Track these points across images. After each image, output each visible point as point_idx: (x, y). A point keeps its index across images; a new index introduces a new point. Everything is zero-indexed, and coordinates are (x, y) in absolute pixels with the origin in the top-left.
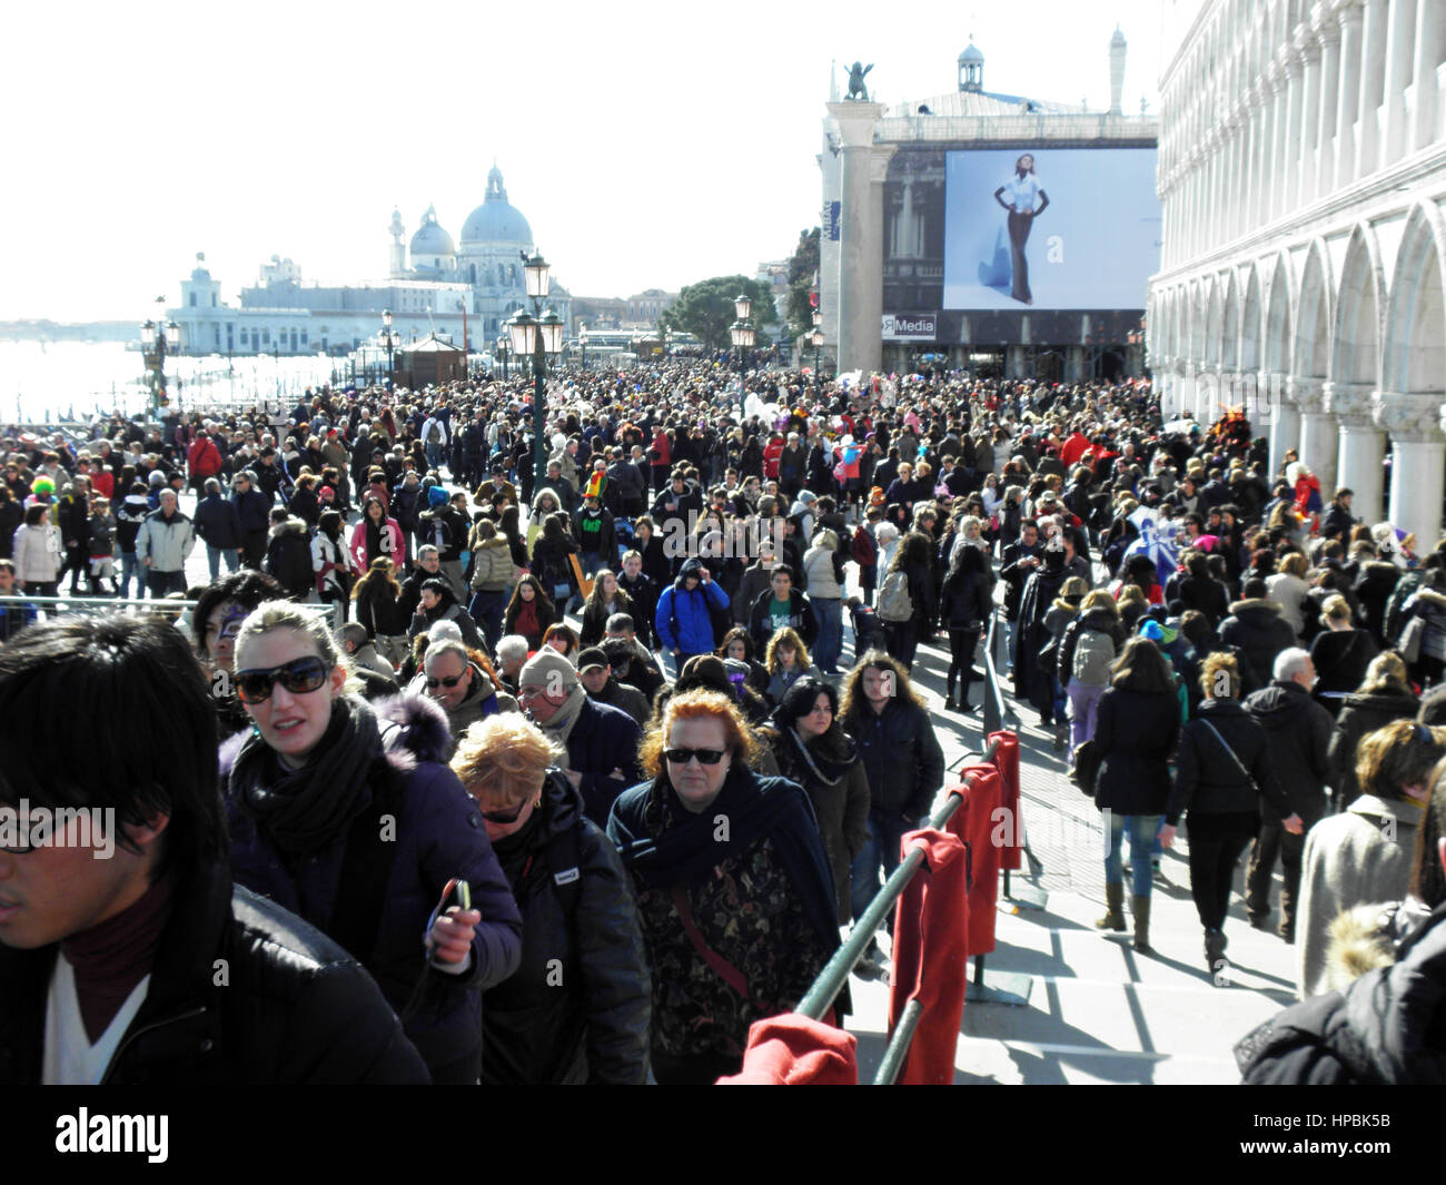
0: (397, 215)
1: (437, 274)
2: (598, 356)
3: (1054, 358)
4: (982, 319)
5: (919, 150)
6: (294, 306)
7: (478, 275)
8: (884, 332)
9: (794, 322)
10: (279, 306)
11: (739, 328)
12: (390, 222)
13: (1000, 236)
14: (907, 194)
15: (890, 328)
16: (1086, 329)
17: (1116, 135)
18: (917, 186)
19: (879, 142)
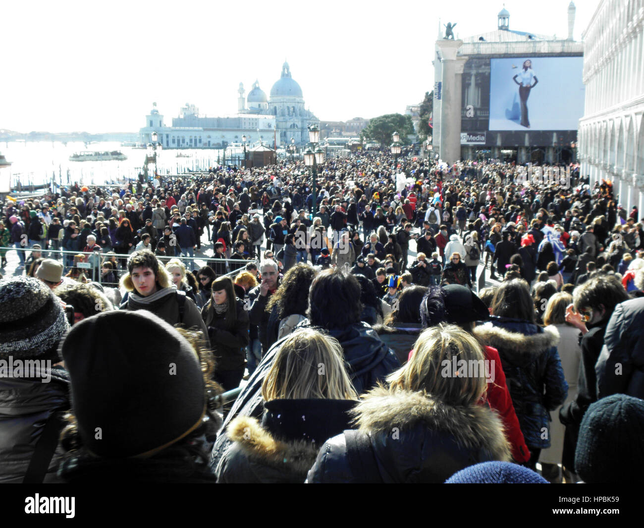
0: (241, 84)
1: (259, 111)
2: (333, 150)
3: (540, 152)
4: (506, 135)
5: (479, 58)
6: (196, 126)
7: (278, 112)
8: (461, 141)
9: (422, 135)
10: (189, 126)
11: (394, 146)
12: (238, 88)
13: (515, 98)
14: (473, 78)
15: (464, 138)
16: (555, 139)
17: (570, 51)
18: (477, 75)
19: (459, 55)
